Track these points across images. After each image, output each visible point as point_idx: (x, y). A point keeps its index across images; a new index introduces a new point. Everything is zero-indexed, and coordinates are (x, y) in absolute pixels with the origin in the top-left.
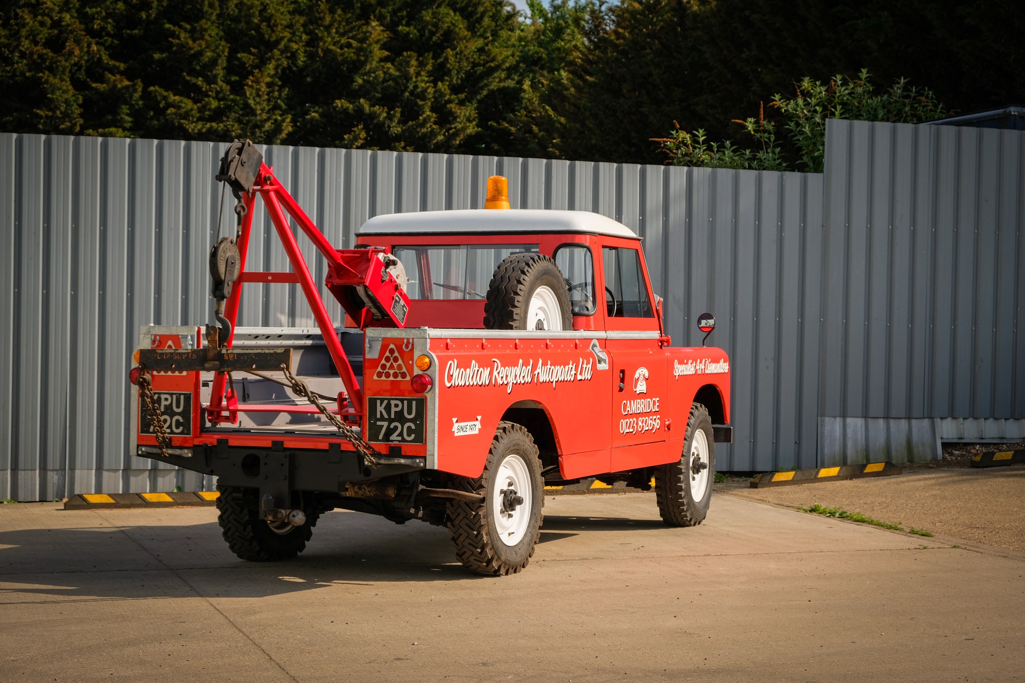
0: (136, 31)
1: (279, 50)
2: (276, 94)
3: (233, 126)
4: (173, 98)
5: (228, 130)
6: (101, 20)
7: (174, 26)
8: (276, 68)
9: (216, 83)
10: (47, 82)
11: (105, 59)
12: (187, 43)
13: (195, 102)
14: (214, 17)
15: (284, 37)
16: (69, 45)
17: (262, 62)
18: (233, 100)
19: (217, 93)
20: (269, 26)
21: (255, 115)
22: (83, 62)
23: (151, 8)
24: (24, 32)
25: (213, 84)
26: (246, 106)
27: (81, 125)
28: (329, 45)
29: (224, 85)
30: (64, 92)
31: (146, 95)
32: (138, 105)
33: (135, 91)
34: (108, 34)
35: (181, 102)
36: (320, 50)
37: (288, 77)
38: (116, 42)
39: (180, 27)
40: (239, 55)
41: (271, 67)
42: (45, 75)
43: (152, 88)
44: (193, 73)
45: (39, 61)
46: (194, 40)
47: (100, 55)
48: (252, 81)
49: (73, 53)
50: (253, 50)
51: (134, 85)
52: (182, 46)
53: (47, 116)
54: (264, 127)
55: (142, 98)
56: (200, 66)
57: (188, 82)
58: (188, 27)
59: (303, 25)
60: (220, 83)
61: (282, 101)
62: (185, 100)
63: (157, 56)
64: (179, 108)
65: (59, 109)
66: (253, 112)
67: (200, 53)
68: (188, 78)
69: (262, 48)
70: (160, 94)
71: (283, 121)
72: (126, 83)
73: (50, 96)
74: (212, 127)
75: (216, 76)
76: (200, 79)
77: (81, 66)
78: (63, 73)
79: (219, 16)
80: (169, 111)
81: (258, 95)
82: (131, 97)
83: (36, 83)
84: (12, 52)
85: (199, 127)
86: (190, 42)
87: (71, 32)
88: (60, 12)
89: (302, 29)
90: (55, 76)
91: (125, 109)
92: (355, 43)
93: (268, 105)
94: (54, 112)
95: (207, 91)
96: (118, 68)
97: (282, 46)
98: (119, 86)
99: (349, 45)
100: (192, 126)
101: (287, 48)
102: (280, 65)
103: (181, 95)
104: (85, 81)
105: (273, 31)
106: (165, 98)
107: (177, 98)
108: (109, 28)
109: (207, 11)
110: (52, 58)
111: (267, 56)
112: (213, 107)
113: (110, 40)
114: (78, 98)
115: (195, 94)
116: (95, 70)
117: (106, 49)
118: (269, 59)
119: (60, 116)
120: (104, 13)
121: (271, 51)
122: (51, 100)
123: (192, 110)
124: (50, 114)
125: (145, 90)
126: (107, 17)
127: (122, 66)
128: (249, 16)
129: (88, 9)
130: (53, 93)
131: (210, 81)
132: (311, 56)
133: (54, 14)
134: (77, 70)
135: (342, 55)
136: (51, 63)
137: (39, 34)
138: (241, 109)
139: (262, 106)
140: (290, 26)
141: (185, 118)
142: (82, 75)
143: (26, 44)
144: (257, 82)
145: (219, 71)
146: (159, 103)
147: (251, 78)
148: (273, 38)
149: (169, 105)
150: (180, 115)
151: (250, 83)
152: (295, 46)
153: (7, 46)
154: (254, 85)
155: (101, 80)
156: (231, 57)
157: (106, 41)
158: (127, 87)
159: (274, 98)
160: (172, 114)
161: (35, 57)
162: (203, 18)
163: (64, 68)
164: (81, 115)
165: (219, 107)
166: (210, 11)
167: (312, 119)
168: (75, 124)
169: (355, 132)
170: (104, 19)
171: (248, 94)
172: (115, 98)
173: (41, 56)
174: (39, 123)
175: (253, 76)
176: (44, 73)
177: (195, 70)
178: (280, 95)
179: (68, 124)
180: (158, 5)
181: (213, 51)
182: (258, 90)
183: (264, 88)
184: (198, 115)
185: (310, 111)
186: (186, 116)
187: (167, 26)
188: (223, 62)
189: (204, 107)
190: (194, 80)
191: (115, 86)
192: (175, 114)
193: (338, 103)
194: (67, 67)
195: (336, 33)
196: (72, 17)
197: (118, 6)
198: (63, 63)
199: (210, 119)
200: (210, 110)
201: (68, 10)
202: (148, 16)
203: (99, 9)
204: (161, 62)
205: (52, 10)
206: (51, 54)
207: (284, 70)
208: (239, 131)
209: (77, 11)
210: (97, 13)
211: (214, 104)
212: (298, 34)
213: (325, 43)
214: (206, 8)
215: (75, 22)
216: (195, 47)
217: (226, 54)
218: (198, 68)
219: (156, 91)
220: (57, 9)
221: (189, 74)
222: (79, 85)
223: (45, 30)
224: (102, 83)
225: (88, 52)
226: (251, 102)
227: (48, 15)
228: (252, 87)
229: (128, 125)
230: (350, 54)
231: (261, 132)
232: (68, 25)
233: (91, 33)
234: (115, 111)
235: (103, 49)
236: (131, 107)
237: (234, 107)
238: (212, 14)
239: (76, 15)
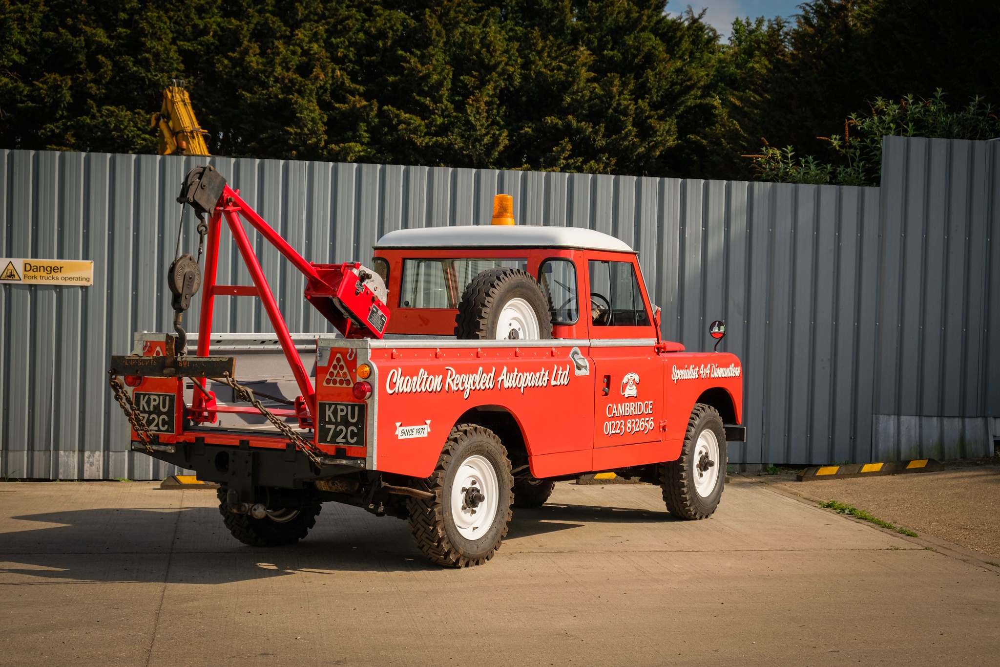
0: (374, 58)
1: (496, 73)
2: (495, 111)
3: (456, 139)
4: (405, 116)
5: (451, 144)
6: (345, 49)
7: (406, 52)
8: (495, 89)
9: (442, 103)
10: (296, 103)
11: (347, 82)
12: (417, 67)
13: (423, 119)
14: (441, 44)
15: (502, 61)
16: (317, 71)
17: (483, 83)
18: (456, 117)
19: (443, 111)
20: (488, 51)
21: (476, 130)
22: (328, 86)
23: (387, 38)
24: (278, 60)
25: (439, 103)
26: (468, 122)
27: (325, 141)
28: (541, 68)
29: (449, 103)
30: (311, 111)
31: (381, 113)
32: (374, 122)
33: (372, 110)
34: (350, 61)
35: (411, 119)
36: (532, 73)
37: (505, 96)
38: (356, 67)
39: (412, 53)
40: (462, 78)
41: (490, 88)
42: (294, 97)
43: (385, 107)
44: (421, 93)
45: (290, 85)
46: (423, 65)
47: (343, 79)
48: (473, 101)
49: (319, 77)
50: (474, 73)
51: (370, 105)
52: (412, 69)
53: (296, 133)
54: (483, 140)
55: (377, 116)
56: (428, 87)
57: (417, 101)
58: (419, 53)
59: (518, 50)
60: (445, 102)
61: (500, 117)
62: (414, 117)
63: (391, 79)
64: (409, 124)
65: (306, 126)
66: (473, 127)
67: (428, 76)
68: (418, 98)
69: (483, 71)
70: (393, 113)
71: (500, 135)
72: (364, 103)
73: (298, 115)
74: (437, 141)
75: (441, 96)
76: (428, 98)
77: (327, 89)
78: (311, 95)
79: (445, 43)
80: (400, 127)
81: (478, 113)
82: (368, 115)
83: (287, 103)
84: (267, 77)
85: (427, 140)
86: (419, 66)
87: (318, 60)
88: (310, 42)
89: (517, 54)
90: (303, 98)
91: (363, 126)
92: (564, 66)
93: (487, 121)
94: (302, 129)
95: (433, 109)
96: (358, 90)
97: (499, 69)
98: (358, 106)
99: (559, 68)
100: (420, 140)
101: (504, 71)
102: (498, 86)
103: (410, 113)
104: (330, 102)
105: (492, 56)
106: (397, 116)
107: (407, 115)
108: (351, 55)
109: (434, 39)
110: (301, 82)
111: (487, 78)
112: (438, 123)
113: (351, 65)
114: (323, 117)
115: (424, 112)
116: (339, 92)
117: (348, 74)
118: (489, 81)
119: (308, 132)
120: (347, 43)
121: (490, 74)
122: (300, 119)
123: (420, 126)
124: (299, 131)
125: (380, 109)
126: (349, 46)
127: (362, 89)
128: (471, 43)
129: (333, 39)
130: (301, 113)
131: (437, 100)
132: (525, 78)
133: (304, 44)
134: (323, 93)
135: (552, 76)
136: (300, 87)
137: (290, 61)
138: (464, 125)
139: (481, 123)
140: (506, 52)
141: (414, 133)
142: (327, 97)
143: (279, 69)
144: (477, 101)
145: (445, 92)
146: (392, 120)
147: (472, 97)
148: (493, 62)
149: (400, 122)
150: (410, 130)
151: (471, 102)
152: (511, 69)
153: (264, 72)
154: (474, 103)
155: (344, 101)
156: (455, 80)
157: (348, 66)
158: (364, 107)
159: (493, 115)
160: (403, 129)
161: (287, 81)
162: (431, 44)
163: (311, 91)
164: (326, 132)
165: (443, 123)
166: (437, 38)
167: (526, 133)
168: (320, 140)
169: (562, 144)
170: (347, 48)
171: (469, 111)
172: (355, 117)
173: (291, 81)
174: (289, 138)
175: (474, 96)
176: (293, 95)
177: (423, 90)
178: (498, 112)
179: (314, 140)
180: (393, 35)
181: (440, 74)
182: (478, 108)
183: (483, 106)
184: (426, 130)
185: (525, 126)
186: (415, 131)
187: (400, 52)
188: (448, 84)
189: (431, 123)
190: (422, 100)
191: (355, 106)
192: (406, 129)
193: (549, 119)
194: (314, 89)
195: (549, 56)
196: (320, 46)
197: (359, 37)
198: (310, 86)
199: (436, 134)
200: (435, 126)
201: (317, 41)
202: (385, 44)
203: (342, 39)
204: (394, 84)
205: (302, 40)
206: (300, 79)
207: (502, 90)
208: (461, 145)
209: (325, 42)
210: (341, 42)
211: (439, 121)
212: (513, 58)
213: (536, 66)
214: (434, 36)
215: (321, 51)
216: (424, 70)
217: (451, 77)
218: (426, 89)
219: (389, 110)
220: (307, 39)
221: (418, 95)
222: (324, 106)
223: (296, 58)
224: (344, 103)
225: (333, 77)
226: (472, 118)
227: (299, 45)
228: (472, 105)
229: (366, 140)
230: (560, 76)
231: (481, 145)
232: (315, 54)
233: (335, 60)
234: (355, 129)
235: (345, 74)
236: (368, 124)
237: (456, 123)
238: (439, 41)
239: (323, 45)
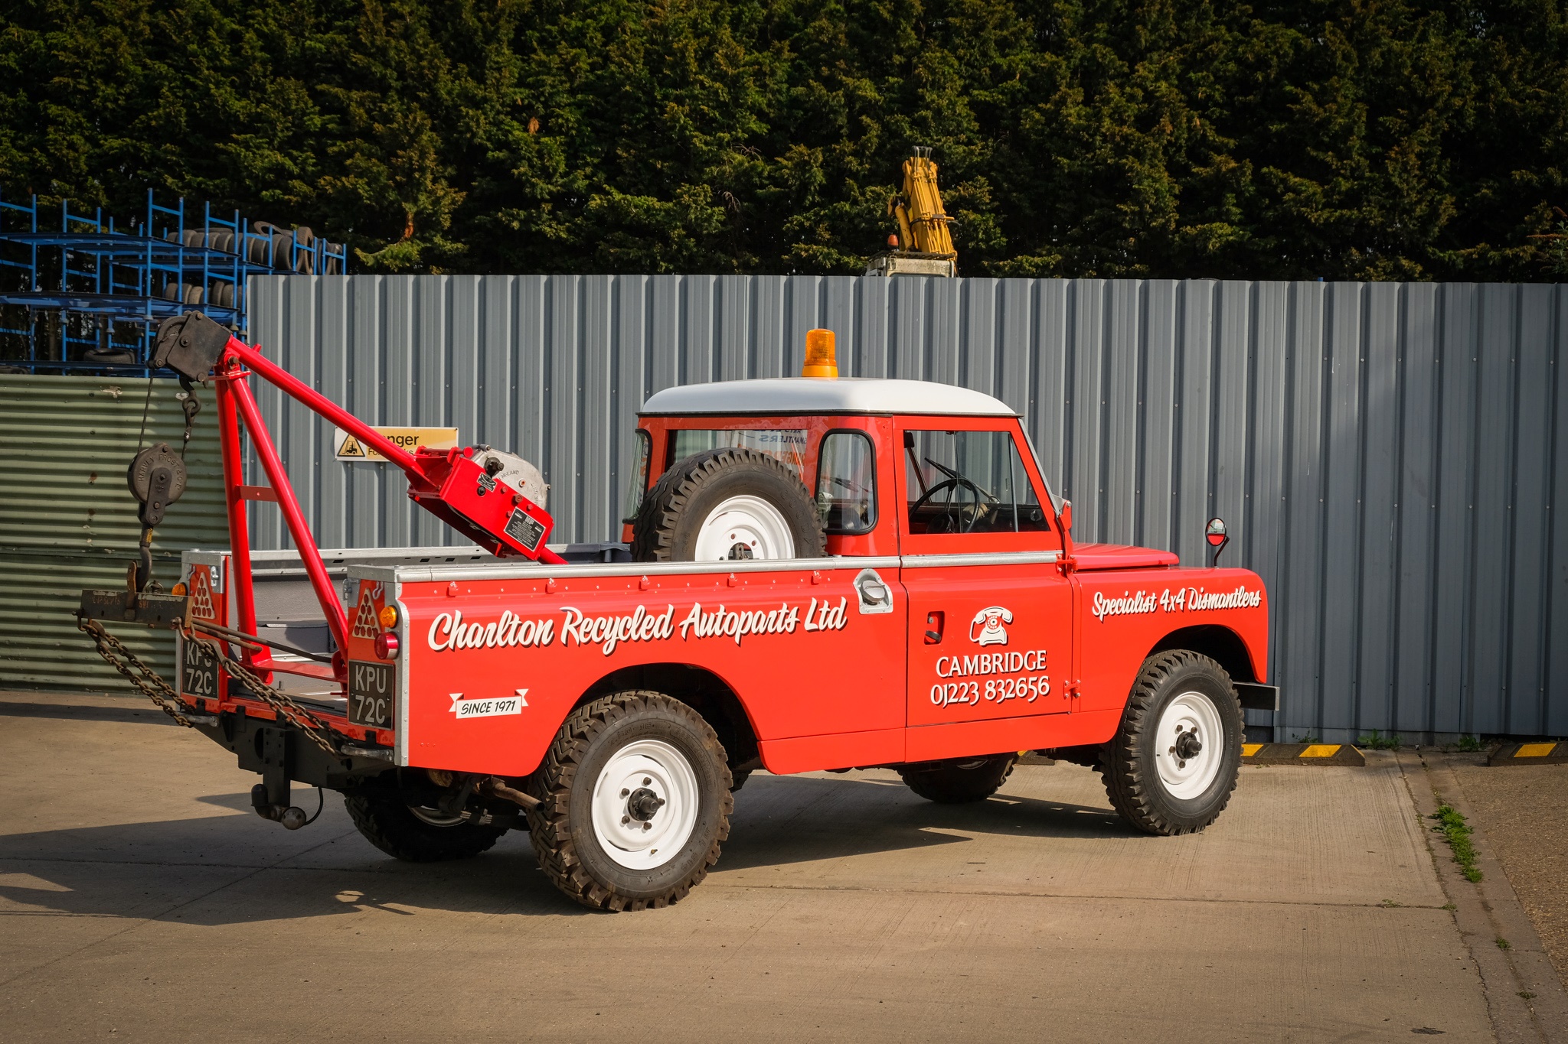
0: (1251, 97)
1: (1436, 109)
2: (1434, 166)
3: (1371, 212)
4: (1294, 180)
5: (1364, 218)
6: (1209, 87)
7: (1296, 87)
8: (1433, 134)
9: (1350, 158)
10: (1131, 169)
11: (1211, 135)
12: (1311, 109)
13: (1322, 185)
14: (1350, 72)
15: (1443, 92)
16: (1165, 121)
17: (1414, 125)
18: (1370, 179)
19: (1353, 170)
20: (1422, 77)
21: (1402, 196)
22: (1183, 142)
23: (1270, 66)
24: (1106, 110)
25: (1347, 159)
26: (1389, 185)
27: (1176, 221)
28: (1505, 97)
29: (1362, 159)
30: (1155, 180)
31: (1258, 179)
32: (1249, 192)
33: (1244, 174)
34: (1217, 104)
35: (1302, 185)
36: (1491, 105)
37: (1452, 143)
38: (1225, 112)
39: (1305, 88)
40: (1381, 119)
41: (1425, 132)
42: (1128, 161)
43: (1265, 170)
44: (1320, 146)
45: (1123, 143)
46: (1320, 104)
47: (1204, 130)
48: (1397, 153)
49: (1164, 131)
50: (1401, 111)
51: (1241, 168)
52: (1304, 113)
53: (1133, 212)
54: (1414, 211)
55: (1252, 182)
56: (1328, 136)
57: (1314, 159)
58: (1316, 87)
59: (1472, 72)
60: (1356, 157)
61: (1442, 176)
62: (1306, 182)
63: (1274, 128)
64: (1297, 192)
65: (1148, 202)
66: (1398, 192)
67: (1327, 121)
68: (1314, 153)
69: (1415, 108)
70: (1276, 177)
71: (1440, 202)
72: (1233, 164)
73: (1136, 186)
74: (1342, 215)
75: (1350, 150)
76: (1330, 153)
77: (1181, 147)
78: (1154, 156)
79: (1358, 71)
80: (1286, 198)
81: (1405, 170)
82: (1238, 182)
83: (1119, 172)
84: (1092, 136)
85: (1326, 214)
86: (1314, 107)
87: (1167, 105)
88: (1157, 80)
89: (1471, 78)
90: (1142, 163)
91: (1231, 198)
92: (1543, 93)
93: (1419, 182)
94: (1142, 207)
95: (1338, 169)
96: (1226, 145)
97: (1440, 104)
98: (1224, 169)
99: (1537, 97)
100: (1315, 215)
101: (1447, 106)
102: (1439, 128)
103: (1301, 176)
104: (1187, 164)
105: (1428, 85)
106: (1283, 181)
107: (1297, 179)
108: (1217, 95)
109: (1340, 66)
110: (1139, 138)
111: (1421, 118)
112: (1343, 188)
113: (1218, 110)
114: (1174, 188)
115: (1321, 173)
116: (1199, 150)
117: (1212, 123)
118: (1423, 122)
119: (1150, 211)
120: (1212, 78)
121: (1425, 111)
122: (1138, 192)
123: (1314, 194)
124: (1137, 209)
125: (1256, 172)
126: (1215, 83)
127: (1232, 143)
128: (1400, 66)
129: (1192, 74)
130: (1140, 183)
131: (1343, 155)
132: (1481, 113)
133: (1148, 84)
134: (1175, 152)
135: (1523, 109)
136: (1137, 146)
137: (1125, 111)
138: (1383, 190)
139: (1411, 185)
140: (1453, 76)
141: (1306, 206)
142: (1182, 158)
143: (1107, 122)
144: (1403, 153)
145: (1355, 142)
146: (1276, 187)
147: (1396, 149)
148: (1430, 94)
149: (1288, 189)
150: (1301, 201)
151: (1393, 155)
152: (1457, 102)
153: (1086, 129)
154: (1399, 156)
155: (1205, 162)
156: (1371, 122)
157: (1213, 112)
158: (1233, 170)
159: (1432, 173)
160: (1290, 200)
161: (1118, 139)
162: (1335, 74)
163: (1155, 151)
164: (1178, 209)
165: (1351, 189)
166: (1345, 64)
167: (1484, 196)
168: (1168, 221)
169: (1536, 211)
170: (1211, 86)
171: (1390, 169)
172: (1221, 184)
173: (1126, 138)
174: (1124, 220)
175: (1398, 146)
176: (1127, 158)
177: (1323, 141)
178: (1440, 168)
179: (1161, 221)
180: (1280, 62)
181: (1348, 115)
182: (1405, 164)
183: (1413, 159)
184: (1324, 200)
185: (1482, 187)
186: (1308, 202)
187: (1288, 88)
188: (1361, 129)
189: (1333, 190)
190: (1321, 156)
191: (1219, 170)
192: (1293, 200)
193: (1517, 175)
194: (1158, 149)
195: (1521, 77)
196: (1171, 85)
197: (1230, 67)
198: (1152, 144)
199: (1341, 205)
200: (1339, 193)
201: (1166, 79)
202: (1267, 77)
203: (1205, 73)
204: (1277, 134)
205: (1145, 78)
206: (1137, 134)
207: (1444, 134)
208: (1380, 219)
209: (1179, 77)
210: (1203, 77)
211: (1345, 185)
212: (1464, 84)
213: (1497, 96)
214: (1339, 61)
215: (1171, 92)
216: (1322, 114)
217: (1364, 119)
218: (1326, 139)
219: (1271, 173)
220: (1152, 76)
221: (1316, 148)
222: (1176, 170)
223: (1134, 106)
224: (1205, 167)
225: (1190, 129)
226: (1396, 180)
227: (1140, 86)
228: (1396, 160)
229: (1236, 218)
230: (1536, 108)
231: (1411, 218)
232: (1163, 96)
233: (1193, 103)
234: (1219, 202)
235: (1208, 123)
236: (1239, 194)
237: (1372, 187)
238: (1347, 68)
239: (1176, 82)
